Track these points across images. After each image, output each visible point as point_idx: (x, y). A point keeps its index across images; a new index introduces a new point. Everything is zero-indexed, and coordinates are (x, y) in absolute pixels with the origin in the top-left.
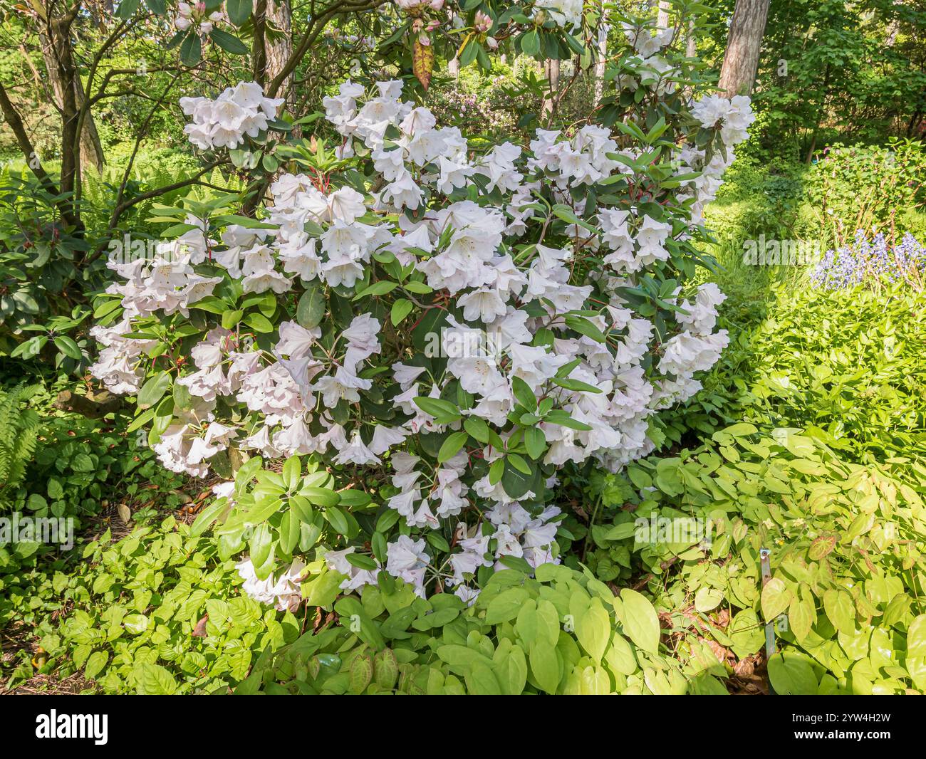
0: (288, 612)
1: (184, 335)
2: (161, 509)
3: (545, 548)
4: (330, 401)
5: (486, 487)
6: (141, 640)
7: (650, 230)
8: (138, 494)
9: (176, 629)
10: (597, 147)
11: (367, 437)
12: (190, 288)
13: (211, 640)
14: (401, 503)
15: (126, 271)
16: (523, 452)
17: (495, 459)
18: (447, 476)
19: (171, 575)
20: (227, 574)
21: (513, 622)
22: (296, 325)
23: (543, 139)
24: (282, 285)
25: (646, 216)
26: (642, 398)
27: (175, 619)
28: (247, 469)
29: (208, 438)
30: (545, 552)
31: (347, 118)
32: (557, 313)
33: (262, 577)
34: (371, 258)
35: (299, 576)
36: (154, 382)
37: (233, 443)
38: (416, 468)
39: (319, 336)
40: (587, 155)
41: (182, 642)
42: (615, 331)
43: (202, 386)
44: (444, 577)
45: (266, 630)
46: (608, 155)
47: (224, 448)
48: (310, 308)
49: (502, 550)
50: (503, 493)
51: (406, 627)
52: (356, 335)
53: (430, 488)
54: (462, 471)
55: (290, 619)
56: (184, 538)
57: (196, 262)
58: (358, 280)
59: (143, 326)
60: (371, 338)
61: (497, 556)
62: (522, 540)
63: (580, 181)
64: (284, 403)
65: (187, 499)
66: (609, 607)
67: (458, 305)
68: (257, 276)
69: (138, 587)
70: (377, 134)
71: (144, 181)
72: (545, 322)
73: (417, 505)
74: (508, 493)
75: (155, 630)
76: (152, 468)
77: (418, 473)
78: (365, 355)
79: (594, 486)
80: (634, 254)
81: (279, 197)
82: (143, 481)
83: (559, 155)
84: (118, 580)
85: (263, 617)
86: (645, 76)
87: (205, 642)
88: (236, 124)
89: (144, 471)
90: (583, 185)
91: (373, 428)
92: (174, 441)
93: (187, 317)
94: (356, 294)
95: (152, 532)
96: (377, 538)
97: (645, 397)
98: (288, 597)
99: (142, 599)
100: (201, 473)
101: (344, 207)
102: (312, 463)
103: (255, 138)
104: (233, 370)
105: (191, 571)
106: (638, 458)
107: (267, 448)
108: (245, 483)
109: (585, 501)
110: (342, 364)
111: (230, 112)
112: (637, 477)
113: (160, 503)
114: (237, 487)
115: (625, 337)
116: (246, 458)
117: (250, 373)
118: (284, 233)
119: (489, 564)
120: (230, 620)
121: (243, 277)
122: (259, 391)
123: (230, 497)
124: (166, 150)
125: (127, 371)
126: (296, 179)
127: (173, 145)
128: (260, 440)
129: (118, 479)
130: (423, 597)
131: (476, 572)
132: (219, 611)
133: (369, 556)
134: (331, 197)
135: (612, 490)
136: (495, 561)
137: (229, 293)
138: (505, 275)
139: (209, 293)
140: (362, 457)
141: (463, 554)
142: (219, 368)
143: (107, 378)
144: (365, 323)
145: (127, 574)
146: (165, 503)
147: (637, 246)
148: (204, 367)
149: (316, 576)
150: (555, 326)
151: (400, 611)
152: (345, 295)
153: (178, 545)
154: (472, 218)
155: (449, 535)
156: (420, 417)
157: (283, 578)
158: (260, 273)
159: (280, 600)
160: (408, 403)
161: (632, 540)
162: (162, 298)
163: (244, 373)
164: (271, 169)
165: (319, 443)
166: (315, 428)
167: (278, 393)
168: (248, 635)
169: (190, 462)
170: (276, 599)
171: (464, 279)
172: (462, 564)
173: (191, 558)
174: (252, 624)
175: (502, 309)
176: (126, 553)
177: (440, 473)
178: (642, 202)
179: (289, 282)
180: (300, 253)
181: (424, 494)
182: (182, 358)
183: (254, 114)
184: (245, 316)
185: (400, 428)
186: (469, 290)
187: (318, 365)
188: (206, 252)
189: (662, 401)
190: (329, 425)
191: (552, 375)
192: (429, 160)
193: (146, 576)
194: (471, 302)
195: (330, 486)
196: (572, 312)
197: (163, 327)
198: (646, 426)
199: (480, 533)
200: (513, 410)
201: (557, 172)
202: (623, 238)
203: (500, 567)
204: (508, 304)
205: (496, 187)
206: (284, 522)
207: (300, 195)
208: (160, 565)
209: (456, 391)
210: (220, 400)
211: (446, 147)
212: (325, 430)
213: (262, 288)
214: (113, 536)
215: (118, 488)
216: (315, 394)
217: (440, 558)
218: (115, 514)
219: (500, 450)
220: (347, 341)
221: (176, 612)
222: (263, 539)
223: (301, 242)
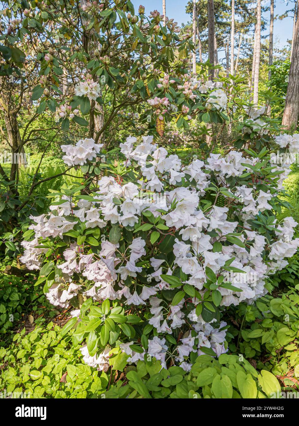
0: (103, 372)
1: (60, 246)
2: (47, 317)
3: (221, 344)
4: (124, 277)
5: (194, 316)
6: (37, 383)
7: (263, 197)
8: (37, 310)
9: (52, 377)
10: (237, 161)
11: (140, 291)
12: (64, 227)
13: (68, 384)
14: (154, 321)
15: (37, 220)
16: (211, 301)
17: (198, 303)
18: (175, 309)
19: (51, 350)
20: (76, 351)
21: (210, 386)
22: (109, 243)
23: (213, 158)
24: (102, 224)
25: (261, 191)
26: (262, 271)
27: (52, 373)
28: (86, 304)
29: (69, 290)
30: (221, 346)
31: (130, 152)
32: (223, 234)
33: (92, 355)
34: (141, 213)
35: (108, 355)
36: (47, 266)
37: (80, 292)
38: (161, 305)
39: (118, 247)
40: (232, 164)
41: (56, 385)
42: (249, 241)
43: (68, 269)
44: (174, 357)
45: (93, 381)
46: (242, 164)
47: (76, 295)
48: (115, 234)
49: (201, 344)
50: (202, 319)
51: (158, 384)
52: (134, 247)
53: (167, 314)
54: (182, 306)
55: (104, 375)
56: (56, 332)
57: (66, 215)
58: (135, 223)
59: (43, 242)
60: (141, 249)
61: (199, 347)
62: (209, 339)
63: (230, 175)
64: (103, 277)
65: (58, 313)
66: (256, 379)
67: (180, 234)
68: (92, 221)
69: (36, 356)
70: (143, 160)
71: (43, 173)
72: (218, 238)
73: (161, 322)
74: (204, 320)
75: (43, 379)
76: (44, 299)
77: (162, 307)
78: (139, 256)
79: (241, 311)
80: (256, 207)
81: (102, 186)
82: (40, 305)
83: (221, 164)
84: (28, 352)
85: (92, 375)
86: (255, 128)
87: (66, 385)
88: (83, 156)
89: (40, 300)
90: (231, 177)
91: (142, 288)
92: (55, 291)
93: (62, 239)
94: (135, 230)
95: (43, 329)
96: (144, 337)
97: (263, 271)
98: (103, 364)
99: (38, 363)
100: (66, 306)
101: (129, 191)
102: (115, 303)
103: (91, 161)
104: (81, 262)
105: (60, 349)
106: (261, 297)
107: (95, 296)
108: (85, 311)
109: (236, 317)
110: (129, 260)
111: (81, 151)
112: (261, 307)
113: (46, 314)
114: (81, 312)
115: (253, 244)
116: (85, 299)
117: (89, 264)
118: (104, 203)
119: (195, 351)
120: (77, 375)
121: (86, 221)
122: (92, 272)
123: (78, 316)
124: (52, 157)
125: (36, 260)
126: (108, 178)
127: (54, 155)
128: (92, 292)
129: (29, 303)
130: (166, 368)
131: (189, 356)
132: (72, 370)
133: (140, 345)
134: (124, 187)
135: (249, 314)
136: (198, 349)
137: (80, 228)
138: (200, 220)
139: (72, 228)
140: (138, 302)
141: (183, 345)
142: (75, 260)
143: (27, 263)
144: (139, 242)
145: (32, 349)
146: (49, 315)
147: (257, 204)
148: (69, 260)
149: (116, 355)
150: (222, 240)
151: (155, 375)
152: (130, 230)
153: (54, 337)
154: (184, 195)
155: (176, 336)
156: (163, 283)
157: (101, 355)
158: (93, 220)
159: (100, 366)
160: (158, 277)
161: (261, 338)
162: (52, 232)
163: (86, 264)
164: (98, 173)
165: (118, 295)
166: (116, 288)
167: (101, 273)
168: (85, 383)
169: (61, 301)
170: (98, 365)
171: (182, 223)
172: (183, 351)
173: (60, 343)
174: (87, 378)
175: (199, 235)
176: (32, 340)
177: (172, 307)
178: (258, 184)
179: (106, 223)
180: (111, 213)
181: (165, 317)
182: (59, 255)
183: (91, 151)
184: (87, 238)
185: (154, 287)
186: (184, 227)
187: (118, 260)
188: (71, 211)
189: (271, 271)
190: (122, 286)
191: (223, 265)
192: (166, 170)
193: (40, 351)
194: (185, 232)
195: (122, 314)
196: (229, 234)
197: (52, 242)
198: (264, 283)
199: (190, 335)
200: (206, 282)
201: (220, 171)
202: (251, 200)
203: (201, 353)
204: (201, 232)
205: (194, 179)
206: (102, 330)
207: (111, 186)
208: (46, 346)
209: (179, 272)
210: (75, 274)
211: (173, 165)
212: (121, 289)
213: (94, 226)
214: (26, 330)
215: (29, 308)
216: (117, 274)
217: (172, 348)
218: (27, 319)
219: (200, 299)
220: (131, 250)
221: (53, 369)
222: (93, 338)
223: (112, 208)
